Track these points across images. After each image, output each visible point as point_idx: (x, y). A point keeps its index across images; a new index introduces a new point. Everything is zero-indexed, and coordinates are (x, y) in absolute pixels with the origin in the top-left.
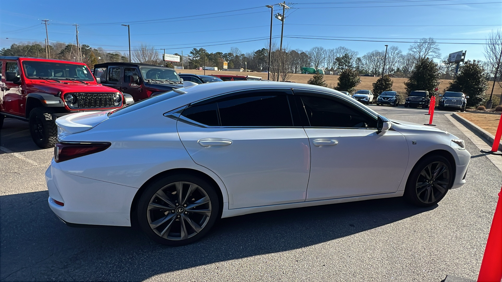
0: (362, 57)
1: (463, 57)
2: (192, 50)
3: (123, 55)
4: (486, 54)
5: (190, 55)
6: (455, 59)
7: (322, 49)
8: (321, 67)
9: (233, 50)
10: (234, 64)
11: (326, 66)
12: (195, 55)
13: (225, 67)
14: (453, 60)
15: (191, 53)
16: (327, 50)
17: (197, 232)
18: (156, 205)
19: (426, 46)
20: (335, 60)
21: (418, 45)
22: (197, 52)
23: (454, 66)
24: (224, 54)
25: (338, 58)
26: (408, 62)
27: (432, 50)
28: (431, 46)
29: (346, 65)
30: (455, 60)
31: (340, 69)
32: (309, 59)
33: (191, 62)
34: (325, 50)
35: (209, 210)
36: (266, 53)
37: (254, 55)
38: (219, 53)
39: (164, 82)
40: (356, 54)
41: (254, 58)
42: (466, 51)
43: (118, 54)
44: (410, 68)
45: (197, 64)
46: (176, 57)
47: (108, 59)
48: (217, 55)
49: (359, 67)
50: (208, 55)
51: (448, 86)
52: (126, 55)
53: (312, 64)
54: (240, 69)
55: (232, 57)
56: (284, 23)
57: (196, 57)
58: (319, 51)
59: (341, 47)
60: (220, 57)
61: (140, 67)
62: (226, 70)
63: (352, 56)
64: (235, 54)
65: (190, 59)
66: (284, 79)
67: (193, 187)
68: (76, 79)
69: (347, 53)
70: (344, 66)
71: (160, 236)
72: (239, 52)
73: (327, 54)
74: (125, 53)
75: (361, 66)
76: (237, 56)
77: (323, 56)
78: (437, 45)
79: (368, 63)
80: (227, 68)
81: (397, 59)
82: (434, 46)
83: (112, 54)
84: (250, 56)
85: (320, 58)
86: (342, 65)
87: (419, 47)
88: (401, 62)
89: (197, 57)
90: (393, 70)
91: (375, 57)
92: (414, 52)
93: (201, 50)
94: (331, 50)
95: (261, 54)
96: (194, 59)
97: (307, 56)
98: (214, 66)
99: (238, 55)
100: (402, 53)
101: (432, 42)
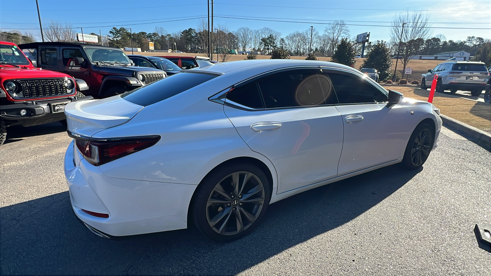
0: (285, 38)
1: (367, 38)
2: (112, 29)
3: (24, 35)
4: (392, 35)
5: (110, 35)
6: (362, 39)
7: (248, 30)
8: (248, 47)
9: (158, 29)
10: (160, 45)
11: (253, 47)
12: (115, 35)
13: (152, 47)
14: (360, 40)
15: (111, 32)
16: (253, 30)
17: (251, 223)
18: (215, 201)
19: (339, 28)
20: (260, 41)
21: (332, 27)
22: (118, 32)
23: (360, 46)
24: (148, 33)
25: (263, 38)
26: (324, 42)
27: (343, 32)
28: (342, 28)
29: (271, 46)
30: (361, 41)
31: (265, 49)
32: (236, 39)
33: (112, 43)
34: (251, 30)
35: (263, 198)
36: (193, 34)
37: (181, 35)
38: (143, 33)
39: (114, 64)
40: (279, 35)
41: (181, 38)
42: (370, 33)
43: (17, 33)
44: (326, 48)
45: (118, 45)
46: (93, 37)
47: (4, 39)
48: (140, 35)
49: (282, 47)
50: (129, 35)
51: (363, 63)
52: (29, 35)
53: (240, 44)
54: (168, 50)
55: (157, 37)
56: (213, 2)
57: (116, 37)
58: (246, 31)
59: (265, 28)
60: (144, 37)
61: (84, 47)
62: (152, 51)
63: (276, 36)
64: (160, 34)
65: (109, 39)
66: (224, 60)
67: (248, 175)
68: (6, 63)
69: (272, 34)
70: (270, 46)
71: (219, 233)
72: (164, 32)
73: (254, 35)
74: (26, 32)
75: (285, 46)
76: (162, 36)
77: (250, 36)
78: (347, 27)
79: (290, 43)
80: (153, 49)
81: (314, 40)
82: (345, 28)
83: (9, 33)
84: (177, 37)
85: (246, 38)
86: (267, 46)
87: (333, 28)
88: (318, 42)
89: (118, 37)
90: (312, 50)
91: (296, 38)
92: (329, 33)
93: (122, 29)
94: (256, 31)
95: (188, 34)
96: (115, 39)
97: (234, 36)
98: (139, 47)
99: (164, 35)
100: (319, 34)
101: (343, 24)
